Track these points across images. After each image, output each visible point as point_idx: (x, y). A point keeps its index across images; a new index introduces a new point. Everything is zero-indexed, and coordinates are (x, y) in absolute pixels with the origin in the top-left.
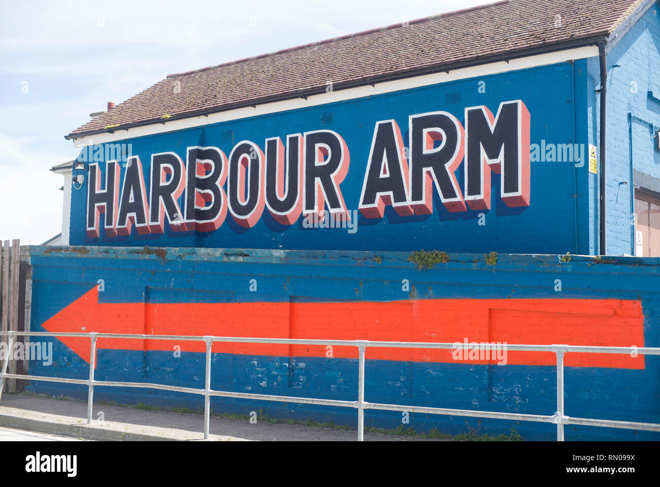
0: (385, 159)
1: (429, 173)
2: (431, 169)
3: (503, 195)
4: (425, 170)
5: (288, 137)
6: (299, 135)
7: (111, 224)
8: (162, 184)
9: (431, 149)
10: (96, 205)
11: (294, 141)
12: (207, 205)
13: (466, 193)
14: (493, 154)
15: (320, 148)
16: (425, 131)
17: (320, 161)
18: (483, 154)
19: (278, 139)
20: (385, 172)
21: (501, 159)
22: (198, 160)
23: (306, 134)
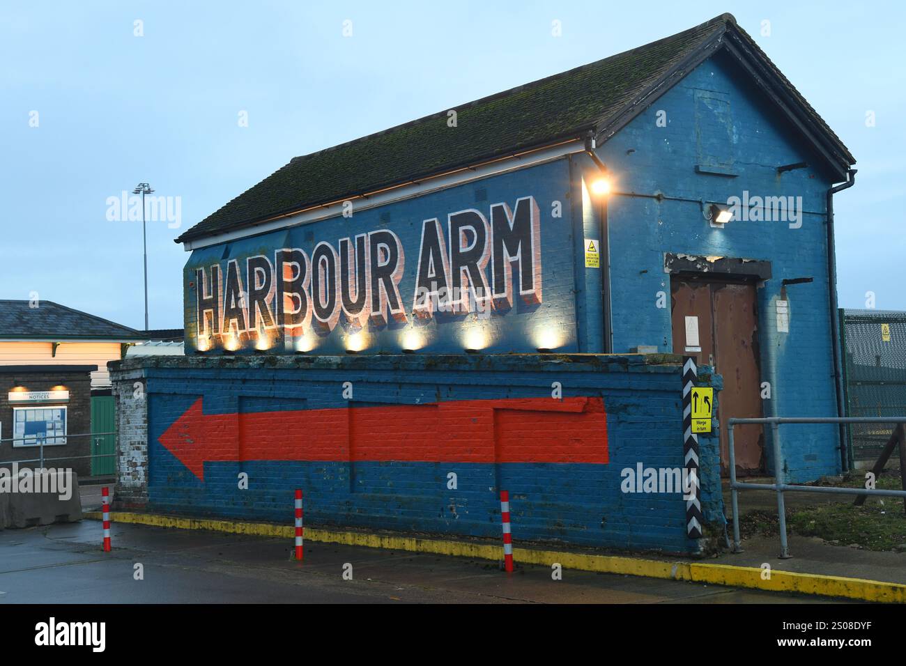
0: (431, 259)
1: (465, 271)
2: (466, 268)
3: (522, 293)
4: (462, 268)
5: (356, 237)
6: (364, 235)
7: (217, 332)
8: (256, 289)
9: (465, 247)
10: (205, 311)
11: (361, 240)
12: (296, 309)
13: (494, 291)
14: (513, 253)
15: (381, 248)
16: (461, 229)
17: (382, 262)
18: (505, 251)
19: (348, 239)
20: (432, 273)
21: (519, 256)
22: (285, 264)
23: (370, 234)
